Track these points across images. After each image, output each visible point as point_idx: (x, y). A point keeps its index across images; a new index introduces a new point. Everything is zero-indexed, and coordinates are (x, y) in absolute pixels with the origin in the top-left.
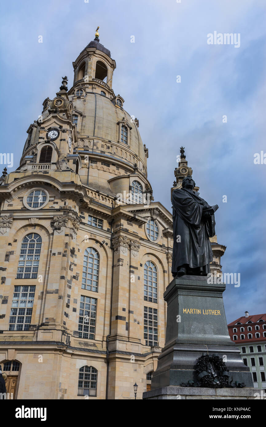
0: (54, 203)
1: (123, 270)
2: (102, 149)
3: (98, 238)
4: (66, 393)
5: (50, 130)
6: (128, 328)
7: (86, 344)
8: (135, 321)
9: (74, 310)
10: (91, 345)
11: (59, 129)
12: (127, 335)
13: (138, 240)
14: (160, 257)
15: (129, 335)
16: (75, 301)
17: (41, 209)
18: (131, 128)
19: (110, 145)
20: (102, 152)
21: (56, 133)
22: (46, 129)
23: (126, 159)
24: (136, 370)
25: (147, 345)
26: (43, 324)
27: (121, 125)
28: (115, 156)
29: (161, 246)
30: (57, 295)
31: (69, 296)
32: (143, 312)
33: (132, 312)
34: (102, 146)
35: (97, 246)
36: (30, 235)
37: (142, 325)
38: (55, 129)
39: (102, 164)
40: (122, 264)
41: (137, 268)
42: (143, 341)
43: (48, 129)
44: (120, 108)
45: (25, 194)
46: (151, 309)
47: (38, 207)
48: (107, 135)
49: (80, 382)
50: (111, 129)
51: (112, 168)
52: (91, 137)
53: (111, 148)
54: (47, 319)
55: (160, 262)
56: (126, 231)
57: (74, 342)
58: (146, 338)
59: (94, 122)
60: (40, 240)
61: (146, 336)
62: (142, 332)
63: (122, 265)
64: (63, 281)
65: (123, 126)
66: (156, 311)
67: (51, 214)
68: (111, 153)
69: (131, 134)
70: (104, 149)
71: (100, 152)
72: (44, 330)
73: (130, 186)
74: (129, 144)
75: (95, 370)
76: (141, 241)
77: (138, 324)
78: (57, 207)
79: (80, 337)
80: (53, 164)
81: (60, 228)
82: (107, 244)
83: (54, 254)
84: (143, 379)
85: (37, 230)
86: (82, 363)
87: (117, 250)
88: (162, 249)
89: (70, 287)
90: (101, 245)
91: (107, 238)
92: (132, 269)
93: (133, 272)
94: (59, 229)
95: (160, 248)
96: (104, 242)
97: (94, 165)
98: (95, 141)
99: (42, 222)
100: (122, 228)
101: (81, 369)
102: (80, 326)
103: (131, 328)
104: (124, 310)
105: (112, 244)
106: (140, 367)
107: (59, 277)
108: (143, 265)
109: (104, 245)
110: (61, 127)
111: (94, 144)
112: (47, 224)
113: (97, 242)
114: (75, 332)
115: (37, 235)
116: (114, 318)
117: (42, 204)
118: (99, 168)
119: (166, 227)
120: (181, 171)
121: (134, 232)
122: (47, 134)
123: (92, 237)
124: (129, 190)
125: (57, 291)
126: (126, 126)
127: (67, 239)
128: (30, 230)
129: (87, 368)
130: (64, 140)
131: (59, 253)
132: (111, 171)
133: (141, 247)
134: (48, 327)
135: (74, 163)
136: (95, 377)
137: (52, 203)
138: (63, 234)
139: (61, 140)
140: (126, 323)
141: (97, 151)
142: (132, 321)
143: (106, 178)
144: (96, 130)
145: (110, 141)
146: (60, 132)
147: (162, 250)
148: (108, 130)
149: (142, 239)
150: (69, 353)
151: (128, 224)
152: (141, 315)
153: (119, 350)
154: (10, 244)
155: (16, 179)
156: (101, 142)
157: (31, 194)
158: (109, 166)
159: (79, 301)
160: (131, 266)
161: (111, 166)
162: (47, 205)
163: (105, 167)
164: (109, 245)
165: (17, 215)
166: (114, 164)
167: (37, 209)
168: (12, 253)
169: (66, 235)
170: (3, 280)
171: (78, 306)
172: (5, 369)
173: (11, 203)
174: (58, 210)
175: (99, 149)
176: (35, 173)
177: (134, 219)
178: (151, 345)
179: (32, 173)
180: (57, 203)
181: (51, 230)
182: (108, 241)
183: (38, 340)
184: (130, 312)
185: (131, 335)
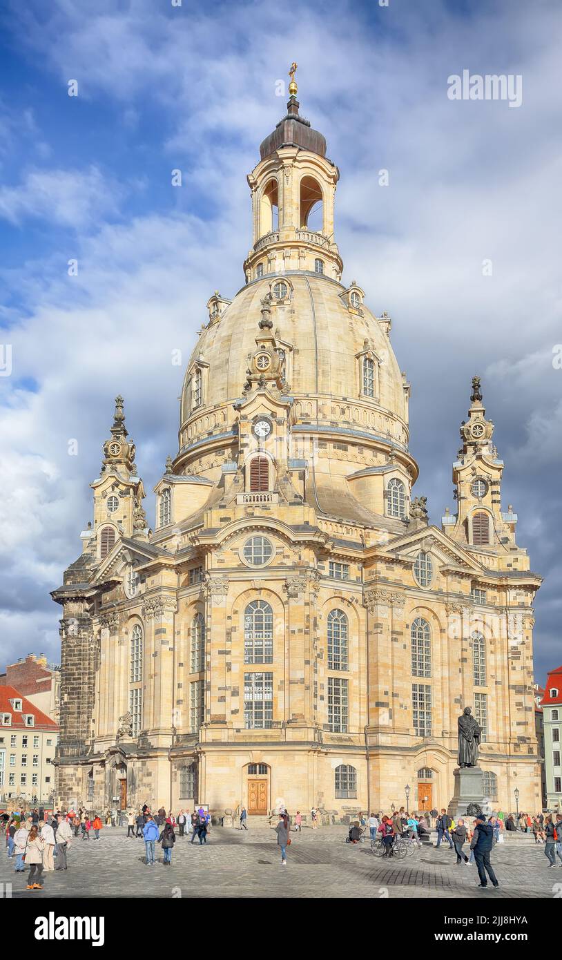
0: (284, 557)
1: (383, 639)
2: (334, 418)
3: (344, 595)
4: (323, 796)
5: (256, 420)
6: (392, 717)
7: (340, 739)
8: (401, 706)
9: (322, 698)
10: (346, 740)
11: (271, 418)
12: (391, 725)
13: (402, 590)
14: (435, 610)
15: (394, 725)
16: (322, 685)
17: (267, 567)
18: (380, 361)
19: (343, 406)
20: (334, 423)
21: (266, 425)
22: (251, 417)
23: (374, 429)
24: (404, 768)
25: (417, 735)
26: (290, 721)
27: (362, 358)
28: (355, 428)
29: (436, 593)
30: (303, 685)
31: (315, 683)
32: (411, 692)
33: (398, 695)
34: (333, 410)
35: (342, 606)
36: (254, 603)
37: (411, 709)
38: (265, 419)
39: (334, 447)
40: (381, 631)
41: (401, 634)
42: (413, 732)
43: (253, 420)
44: (357, 313)
45: (240, 543)
46: (421, 686)
47: (261, 563)
48: (339, 386)
49: (337, 784)
50: (344, 371)
51: (353, 451)
52: (314, 396)
53: (347, 411)
54: (293, 715)
55: (435, 616)
56: (385, 581)
57: (326, 736)
58: (415, 725)
59: (314, 362)
60: (269, 610)
61: (415, 723)
62: (410, 719)
63: (381, 633)
64: (308, 666)
65: (366, 360)
66: (429, 689)
67: (282, 574)
68: (348, 423)
69: (381, 372)
70: (337, 417)
71: (329, 424)
72: (293, 728)
73: (384, 491)
74: (377, 394)
75: (352, 769)
76: (407, 592)
77: (406, 708)
78: (289, 563)
79: (331, 731)
80: (273, 492)
81: (297, 594)
82: (357, 601)
83: (293, 632)
84: (413, 778)
85: (264, 597)
86: (336, 762)
87: (372, 610)
88: (439, 597)
89: (316, 672)
90: (350, 603)
91: (357, 592)
92: (395, 636)
93: (397, 640)
94: (296, 596)
95: (435, 597)
96: (352, 599)
97: (321, 451)
98: (320, 403)
99: (270, 585)
100: (379, 577)
101: (337, 770)
102: (330, 716)
103: (396, 716)
104: (386, 693)
105: (364, 601)
106: (409, 764)
107: (303, 663)
108: (410, 627)
109: (354, 602)
110: (273, 414)
111: (319, 410)
112: (277, 587)
113: (344, 599)
114: (325, 725)
115: (264, 603)
116: (372, 705)
117: (267, 559)
118: (330, 456)
119: (447, 562)
120: (472, 432)
121: (396, 580)
122: (253, 428)
123: (337, 595)
124: (384, 498)
125: (302, 681)
126: (372, 358)
127: (307, 610)
128: (254, 596)
129: (344, 767)
130: (282, 438)
131: (300, 631)
132: (350, 458)
133: (407, 601)
134: (297, 725)
135: (300, 478)
136: (353, 777)
137: (281, 557)
138: (302, 602)
139: (276, 438)
140: (390, 710)
141: (325, 424)
142: (397, 707)
143: (342, 473)
144: (320, 378)
145: (345, 399)
146: (274, 424)
147: (438, 599)
148: (340, 374)
149: (407, 588)
150: (323, 752)
151: (387, 569)
152: (409, 696)
153: (382, 745)
154: (229, 618)
155: (222, 520)
156: (329, 404)
157: (249, 543)
158: (346, 449)
159: (326, 687)
160: (393, 632)
161: (350, 447)
162: (274, 560)
163: (340, 452)
164: (361, 602)
165: (233, 576)
166: (354, 444)
167: (260, 567)
168: (234, 629)
169: (307, 604)
170: (229, 666)
171: (325, 693)
172: (250, 772)
173: (221, 558)
174: (292, 568)
175: (328, 418)
176: (249, 510)
177: (396, 561)
178: (422, 735)
179: (245, 509)
180: (288, 557)
181: (284, 597)
182: (359, 597)
183: (287, 740)
184: (394, 695)
185: (397, 724)
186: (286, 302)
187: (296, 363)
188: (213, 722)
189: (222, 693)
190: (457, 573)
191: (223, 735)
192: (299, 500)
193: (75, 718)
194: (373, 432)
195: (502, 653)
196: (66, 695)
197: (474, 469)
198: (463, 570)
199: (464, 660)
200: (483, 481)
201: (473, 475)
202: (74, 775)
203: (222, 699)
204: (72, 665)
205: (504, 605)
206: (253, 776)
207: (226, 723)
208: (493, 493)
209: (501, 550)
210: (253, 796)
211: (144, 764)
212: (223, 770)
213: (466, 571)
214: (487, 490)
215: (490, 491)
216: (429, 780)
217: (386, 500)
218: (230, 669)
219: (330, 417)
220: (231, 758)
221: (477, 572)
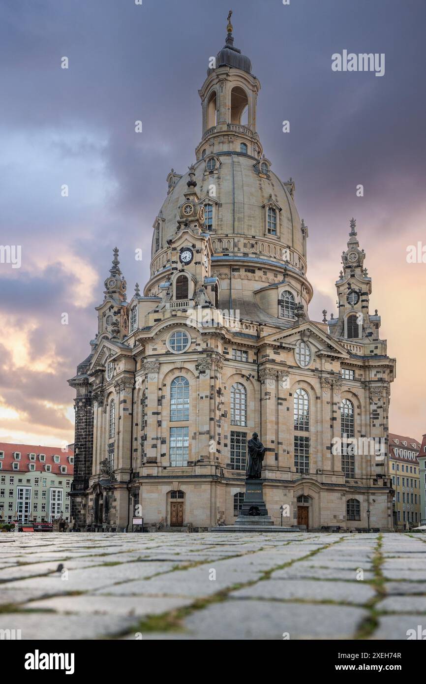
0: (197, 345)
1: (270, 404)
2: (246, 250)
3: (244, 372)
4: (224, 514)
5: (182, 250)
6: (277, 459)
7: (238, 475)
8: (284, 451)
9: (226, 445)
11: (192, 249)
12: (276, 465)
13: (286, 369)
14: (312, 384)
15: (278, 465)
16: (226, 437)
17: (185, 353)
18: (281, 210)
19: (253, 242)
20: (246, 255)
21: (189, 254)
22: (179, 249)
23: (275, 258)
24: (286, 495)
25: (297, 472)
26: (199, 461)
27: (267, 208)
28: (261, 257)
29: (313, 371)
30: (208, 436)
31: (219, 434)
32: (293, 441)
33: (281, 443)
34: (245, 245)
35: (243, 381)
36: (177, 378)
37: (293, 454)
38: (188, 249)
39: (246, 271)
40: (270, 398)
41: (285, 400)
42: (294, 470)
43: (180, 250)
44: (265, 177)
45: (167, 337)
46: (301, 437)
47: (181, 350)
48: (250, 227)
49: (235, 506)
50: (254, 217)
51: (259, 273)
52: (231, 235)
53: (255, 246)
54: (201, 456)
55: (312, 388)
56: (273, 361)
57: (228, 473)
59: (232, 212)
60: (187, 383)
61: (296, 464)
62: (293, 460)
63: (269, 399)
64: (212, 422)
65: (270, 209)
66: (307, 439)
67: (195, 357)
68: (255, 253)
69: (282, 217)
70: (248, 250)
71: (242, 255)
72: (201, 466)
73: (278, 300)
74: (278, 234)
76: (290, 370)
77: (288, 453)
78: (199, 349)
79: (233, 469)
80: (190, 300)
81: (205, 371)
82: (253, 377)
83: (202, 398)
85: (183, 374)
86: (236, 490)
87: (264, 383)
88: (315, 374)
89: (219, 426)
90: (248, 379)
91: (253, 370)
92: (280, 401)
93: (281, 404)
94: (204, 372)
95: (312, 373)
96: (250, 375)
97: (236, 274)
98: (236, 240)
99: (187, 366)
100: (268, 359)
101: (236, 495)
102: (232, 459)
103: (280, 458)
104: (273, 442)
105: (259, 377)
106: (289, 492)
107: (208, 419)
108: (293, 395)
109: (251, 378)
110: (194, 246)
111: (235, 245)
112: (191, 366)
113: (243, 376)
114: (228, 465)
115: (183, 378)
117: (185, 346)
118: (243, 277)
119: (321, 348)
120: (348, 258)
121: (281, 361)
123: (238, 373)
124: (278, 305)
125: (208, 432)
126: (274, 208)
127: (213, 382)
128: (177, 373)
129: (241, 494)
130: (199, 263)
131: (207, 397)
132: (257, 279)
133: (290, 376)
134: (204, 464)
135: (212, 290)
137: (195, 344)
138: (208, 377)
139: (196, 263)
140: (276, 454)
141: (239, 255)
142: (281, 452)
143: (251, 289)
144: (236, 223)
145: (254, 237)
146: (194, 252)
147: (314, 375)
148: (251, 220)
149: (291, 367)
150: (223, 483)
151: (274, 353)
152: (290, 444)
153: (269, 478)
154: (160, 389)
155: (155, 320)
156: (243, 241)
157: (173, 336)
158: (253, 272)
159: (229, 437)
160: (279, 399)
161: (257, 271)
162: (189, 347)
163: (250, 274)
164: (256, 377)
165: (162, 359)
166: (260, 269)
167: (181, 352)
168: (163, 397)
169: (211, 378)
170: (159, 423)
171: (228, 442)
172: (172, 497)
173: (155, 347)
174: (201, 353)
175: (242, 250)
176: (174, 313)
177: (281, 347)
178: (302, 472)
179: (171, 312)
180: (199, 345)
181: (196, 373)
182: (255, 374)
183: (197, 474)
184: (279, 443)
185: (281, 464)
186: (215, 172)
187: (220, 213)
188: (148, 462)
189: (155, 442)
190: (329, 356)
191: (154, 471)
192: (208, 304)
193: (83, 464)
194: (274, 260)
195: (366, 415)
196: (77, 449)
197: (349, 284)
198: (333, 354)
199: (334, 419)
200: (355, 292)
201: (349, 289)
202: (82, 502)
203: (154, 446)
204: (81, 429)
205: (368, 380)
206: (174, 500)
207: (156, 463)
208: (363, 301)
209: (367, 341)
210: (174, 514)
211: (113, 493)
212: (154, 495)
213: (336, 355)
214: (359, 299)
215: (360, 300)
216: (306, 504)
217: (280, 306)
218: (160, 425)
219: (243, 250)
220: (160, 487)
221: (345, 355)
